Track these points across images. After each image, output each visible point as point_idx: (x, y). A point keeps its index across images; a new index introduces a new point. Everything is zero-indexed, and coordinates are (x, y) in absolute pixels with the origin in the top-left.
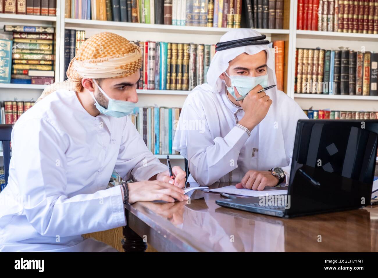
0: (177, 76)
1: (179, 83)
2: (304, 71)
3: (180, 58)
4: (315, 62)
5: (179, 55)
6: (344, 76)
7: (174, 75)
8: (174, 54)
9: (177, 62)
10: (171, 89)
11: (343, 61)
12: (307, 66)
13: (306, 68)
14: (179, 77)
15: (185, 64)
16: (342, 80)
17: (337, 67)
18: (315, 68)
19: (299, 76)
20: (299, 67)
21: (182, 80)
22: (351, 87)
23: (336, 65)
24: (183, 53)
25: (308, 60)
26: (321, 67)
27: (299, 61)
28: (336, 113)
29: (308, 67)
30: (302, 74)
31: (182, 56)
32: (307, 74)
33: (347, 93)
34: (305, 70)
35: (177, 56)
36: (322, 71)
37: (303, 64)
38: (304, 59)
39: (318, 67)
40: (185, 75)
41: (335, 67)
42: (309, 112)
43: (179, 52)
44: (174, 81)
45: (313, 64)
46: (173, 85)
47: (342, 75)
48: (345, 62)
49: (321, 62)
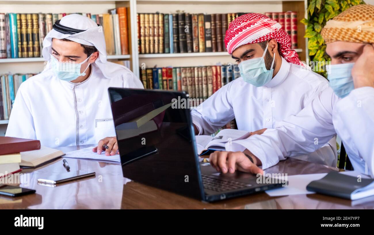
0: (28, 44)
1: (30, 51)
2: (146, 34)
3: (30, 27)
4: (156, 25)
5: (29, 25)
6: (182, 36)
7: (25, 43)
8: (24, 24)
9: (27, 31)
10: (23, 56)
11: (181, 23)
12: (149, 28)
13: (148, 31)
14: (30, 45)
15: (35, 32)
16: (181, 40)
17: (175, 28)
18: (156, 30)
19: (142, 38)
20: (142, 31)
21: (33, 48)
22: (189, 45)
23: (174, 27)
24: (32, 22)
25: (149, 23)
26: (161, 29)
27: (142, 25)
28: (178, 70)
29: (150, 30)
30: (145, 36)
31: (31, 25)
32: (150, 36)
33: (186, 51)
34: (147, 32)
35: (27, 25)
36: (162, 32)
37: (145, 27)
38: (146, 22)
39: (159, 30)
40: (36, 43)
41: (173, 29)
42: (154, 70)
43: (29, 22)
44: (25, 49)
45: (154, 27)
46: (25, 53)
47: (181, 35)
48: (182, 24)
49: (161, 25)
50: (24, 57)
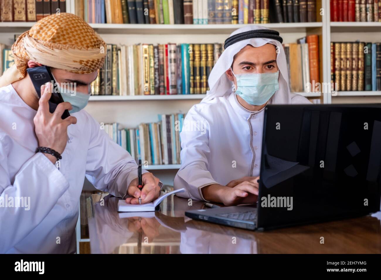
0: (201, 79)
1: (203, 87)
2: (342, 67)
3: (204, 59)
4: (355, 56)
5: (202, 57)
7: (198, 78)
8: (197, 56)
9: (200, 64)
12: (346, 61)
13: (345, 63)
14: (204, 81)
17: (379, 61)
18: (354, 63)
19: (337, 72)
20: (337, 63)
23: (378, 59)
24: (207, 54)
25: (346, 54)
26: (361, 61)
27: (337, 57)
30: (341, 70)
31: (206, 57)
32: (346, 69)
34: (343, 65)
36: (363, 65)
37: (341, 59)
38: (342, 53)
39: (358, 62)
41: (377, 61)
43: (203, 54)
44: (198, 84)
45: (352, 59)
46: (198, 89)
49: (361, 56)
50: (197, 94)
